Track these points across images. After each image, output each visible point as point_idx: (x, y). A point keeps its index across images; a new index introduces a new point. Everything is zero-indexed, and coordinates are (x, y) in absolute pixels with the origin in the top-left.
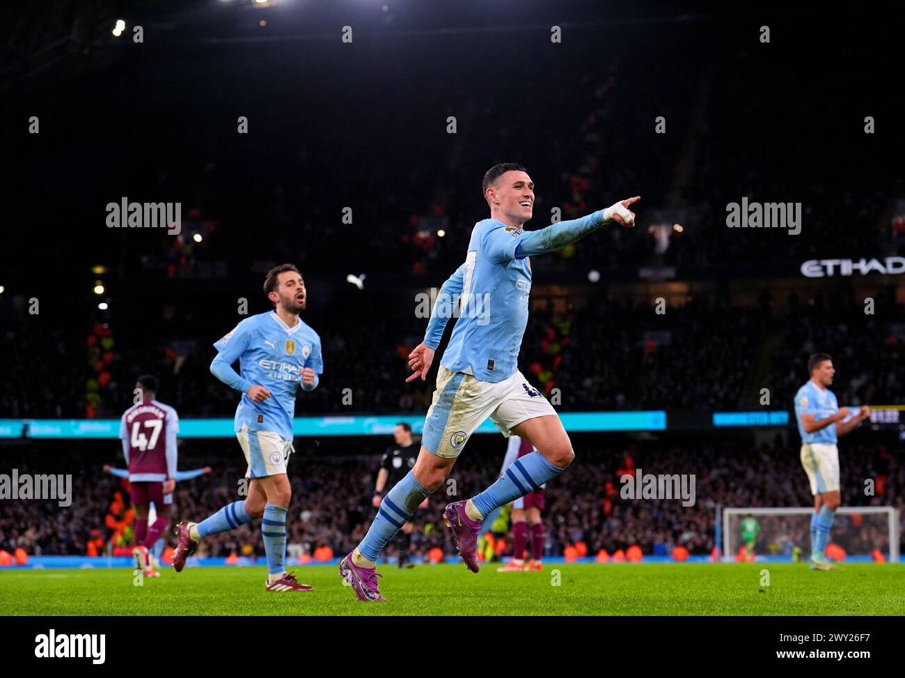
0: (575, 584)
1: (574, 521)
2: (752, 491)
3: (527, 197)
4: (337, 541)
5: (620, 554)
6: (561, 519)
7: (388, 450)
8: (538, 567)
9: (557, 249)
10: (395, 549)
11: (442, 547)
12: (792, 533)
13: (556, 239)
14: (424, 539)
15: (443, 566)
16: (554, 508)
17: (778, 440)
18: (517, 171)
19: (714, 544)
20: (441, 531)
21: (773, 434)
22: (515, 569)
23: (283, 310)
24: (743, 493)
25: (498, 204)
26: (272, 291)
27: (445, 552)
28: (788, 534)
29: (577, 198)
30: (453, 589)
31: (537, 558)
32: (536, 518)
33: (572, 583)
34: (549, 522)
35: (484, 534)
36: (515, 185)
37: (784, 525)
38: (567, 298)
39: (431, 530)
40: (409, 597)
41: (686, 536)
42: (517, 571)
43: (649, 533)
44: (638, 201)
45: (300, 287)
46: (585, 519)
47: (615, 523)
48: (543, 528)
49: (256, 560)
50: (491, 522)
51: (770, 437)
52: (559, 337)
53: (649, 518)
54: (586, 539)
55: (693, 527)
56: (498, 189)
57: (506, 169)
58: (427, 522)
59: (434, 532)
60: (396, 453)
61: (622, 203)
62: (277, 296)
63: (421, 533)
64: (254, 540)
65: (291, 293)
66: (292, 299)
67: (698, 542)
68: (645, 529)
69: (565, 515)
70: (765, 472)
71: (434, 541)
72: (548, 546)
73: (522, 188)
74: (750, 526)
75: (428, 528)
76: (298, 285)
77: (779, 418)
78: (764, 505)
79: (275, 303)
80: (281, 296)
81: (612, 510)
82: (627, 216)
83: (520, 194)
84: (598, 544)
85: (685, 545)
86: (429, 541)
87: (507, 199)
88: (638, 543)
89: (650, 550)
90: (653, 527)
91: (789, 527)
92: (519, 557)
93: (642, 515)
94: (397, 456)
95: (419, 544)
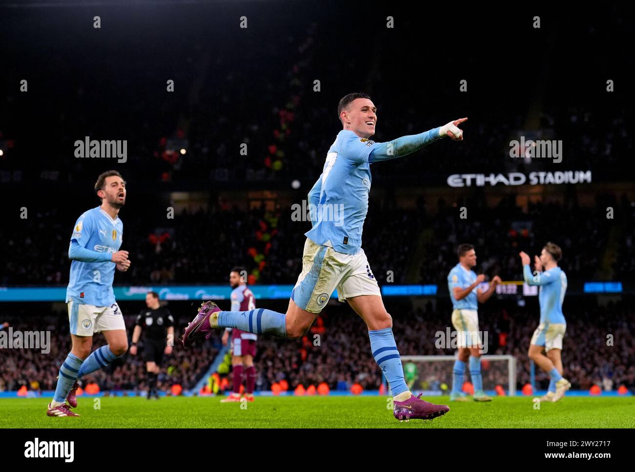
0: (277, 411)
1: (279, 365)
2: (409, 344)
3: (371, 118)
4: (103, 379)
5: (312, 388)
6: (270, 364)
7: (142, 312)
8: (251, 399)
9: (401, 157)
10: (145, 386)
11: (180, 383)
12: (439, 374)
13: (401, 149)
14: (167, 378)
15: (181, 398)
16: (264, 356)
17: (429, 306)
18: (364, 99)
19: (381, 382)
20: (180, 372)
21: (425, 301)
22: (234, 400)
23: (108, 205)
24: (403, 345)
25: (349, 123)
26: (100, 190)
27: (183, 388)
28: (435, 375)
29: (284, 126)
30: (187, 415)
31: (250, 392)
32: (250, 363)
33: (275, 411)
34: (260, 365)
35: (212, 375)
36: (362, 109)
37: (433, 368)
38: (276, 201)
39: (173, 371)
40: (152, 421)
41: (361, 376)
42: (236, 402)
43: (334, 375)
44: (465, 122)
45: (122, 187)
46: (287, 363)
47: (308, 366)
48: (255, 370)
49: (41, 393)
50: (217, 366)
51: (422, 304)
52: (270, 229)
53: (334, 363)
54: (288, 379)
55: (366, 369)
56: (349, 112)
57: (356, 97)
58: (169, 365)
59: (175, 373)
60: (148, 314)
61: (454, 123)
62: (104, 193)
63: (165, 374)
64: (40, 378)
65: (114, 192)
66: (115, 196)
67: (370, 381)
68: (331, 371)
69: (272, 360)
70: (419, 329)
71: (175, 379)
72: (259, 383)
73: (368, 112)
74: (411, 368)
75: (170, 369)
76: (120, 186)
77: (430, 290)
78: (418, 354)
79: (102, 198)
80: (107, 193)
81: (307, 357)
82: (458, 132)
83: (366, 116)
84: (297, 382)
85: (359, 383)
86: (171, 380)
87: (356, 119)
88: (326, 381)
89: (334, 387)
90: (337, 370)
91: (436, 369)
92: (237, 391)
93: (329, 360)
94: (149, 316)
95: (164, 381)
